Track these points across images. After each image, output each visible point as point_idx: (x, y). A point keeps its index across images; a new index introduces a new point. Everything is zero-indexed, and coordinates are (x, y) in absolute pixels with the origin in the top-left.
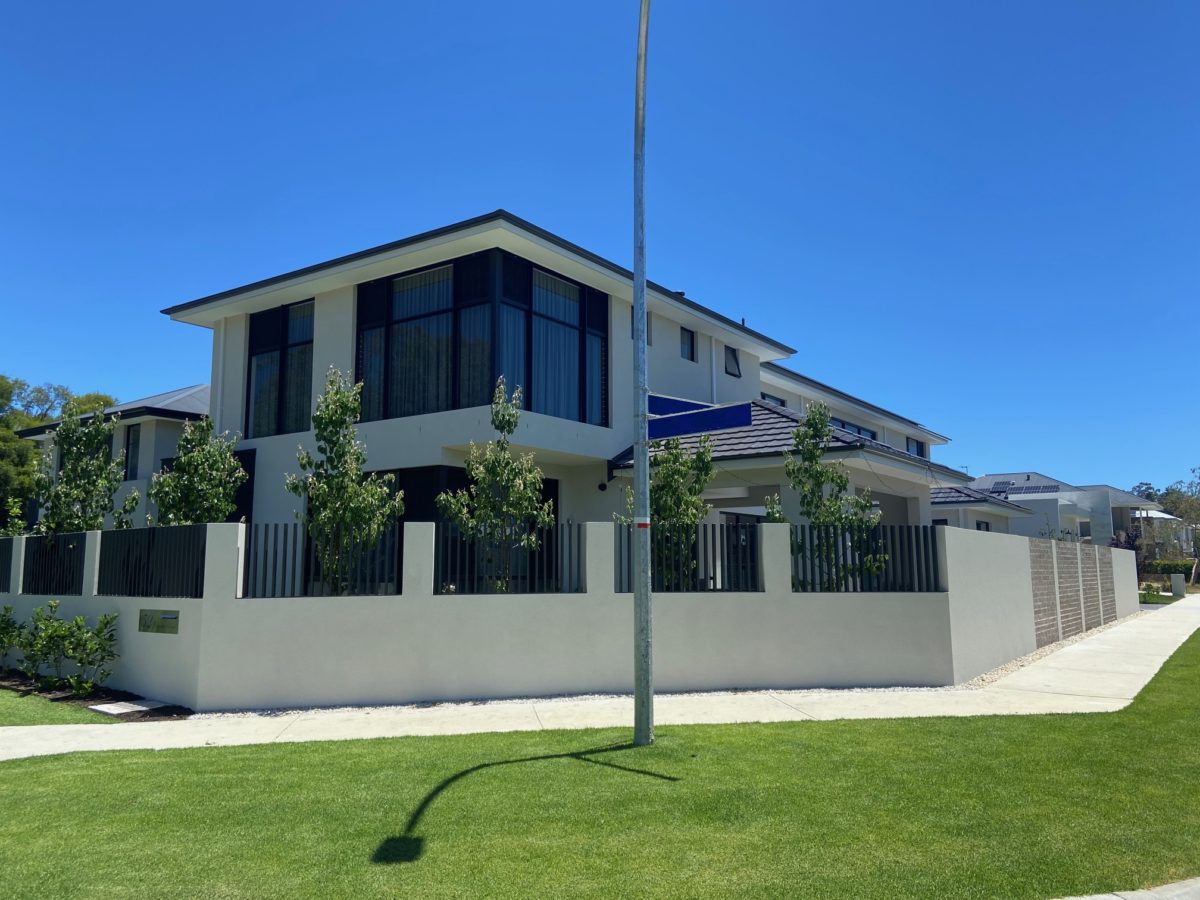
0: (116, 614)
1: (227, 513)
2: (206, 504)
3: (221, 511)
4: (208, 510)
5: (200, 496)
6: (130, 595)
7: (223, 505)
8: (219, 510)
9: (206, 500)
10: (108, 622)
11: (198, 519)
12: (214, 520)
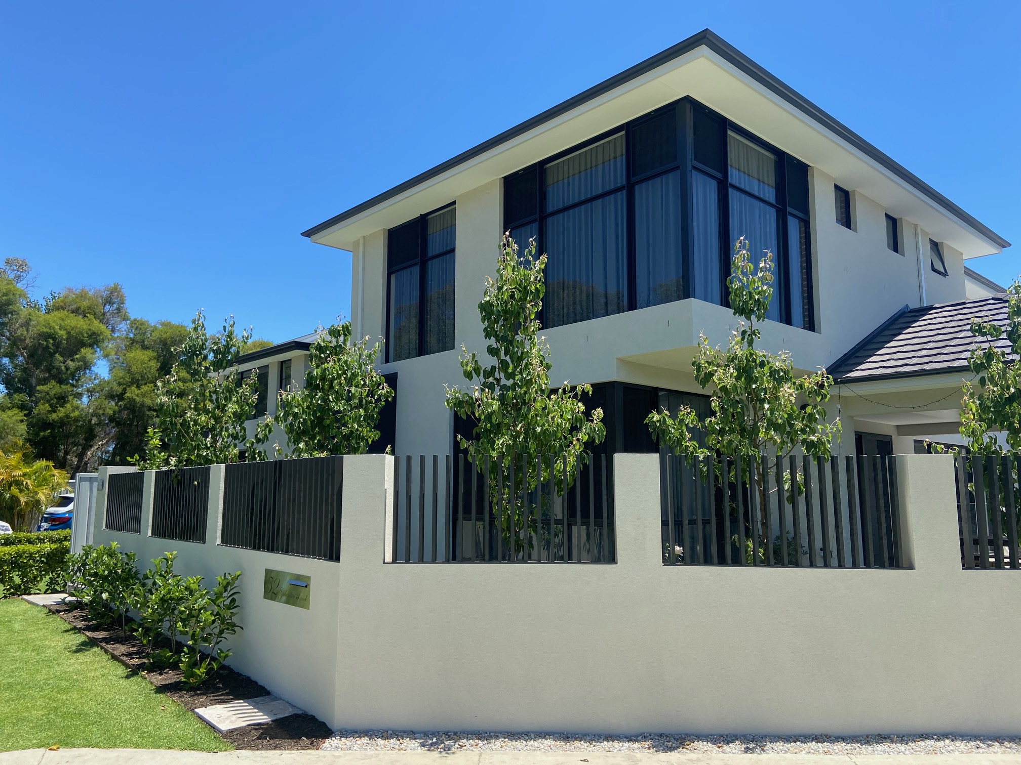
0: (238, 573)
1: (370, 441)
2: (345, 430)
3: (363, 438)
4: (347, 437)
5: (338, 421)
6: (254, 548)
7: (365, 431)
8: (360, 438)
9: (345, 425)
10: (228, 584)
11: (335, 450)
12: (354, 450)
